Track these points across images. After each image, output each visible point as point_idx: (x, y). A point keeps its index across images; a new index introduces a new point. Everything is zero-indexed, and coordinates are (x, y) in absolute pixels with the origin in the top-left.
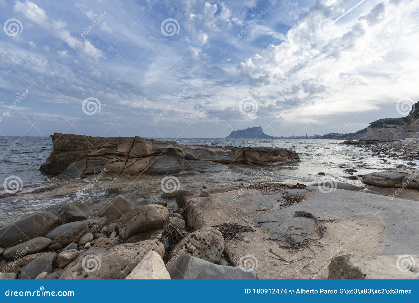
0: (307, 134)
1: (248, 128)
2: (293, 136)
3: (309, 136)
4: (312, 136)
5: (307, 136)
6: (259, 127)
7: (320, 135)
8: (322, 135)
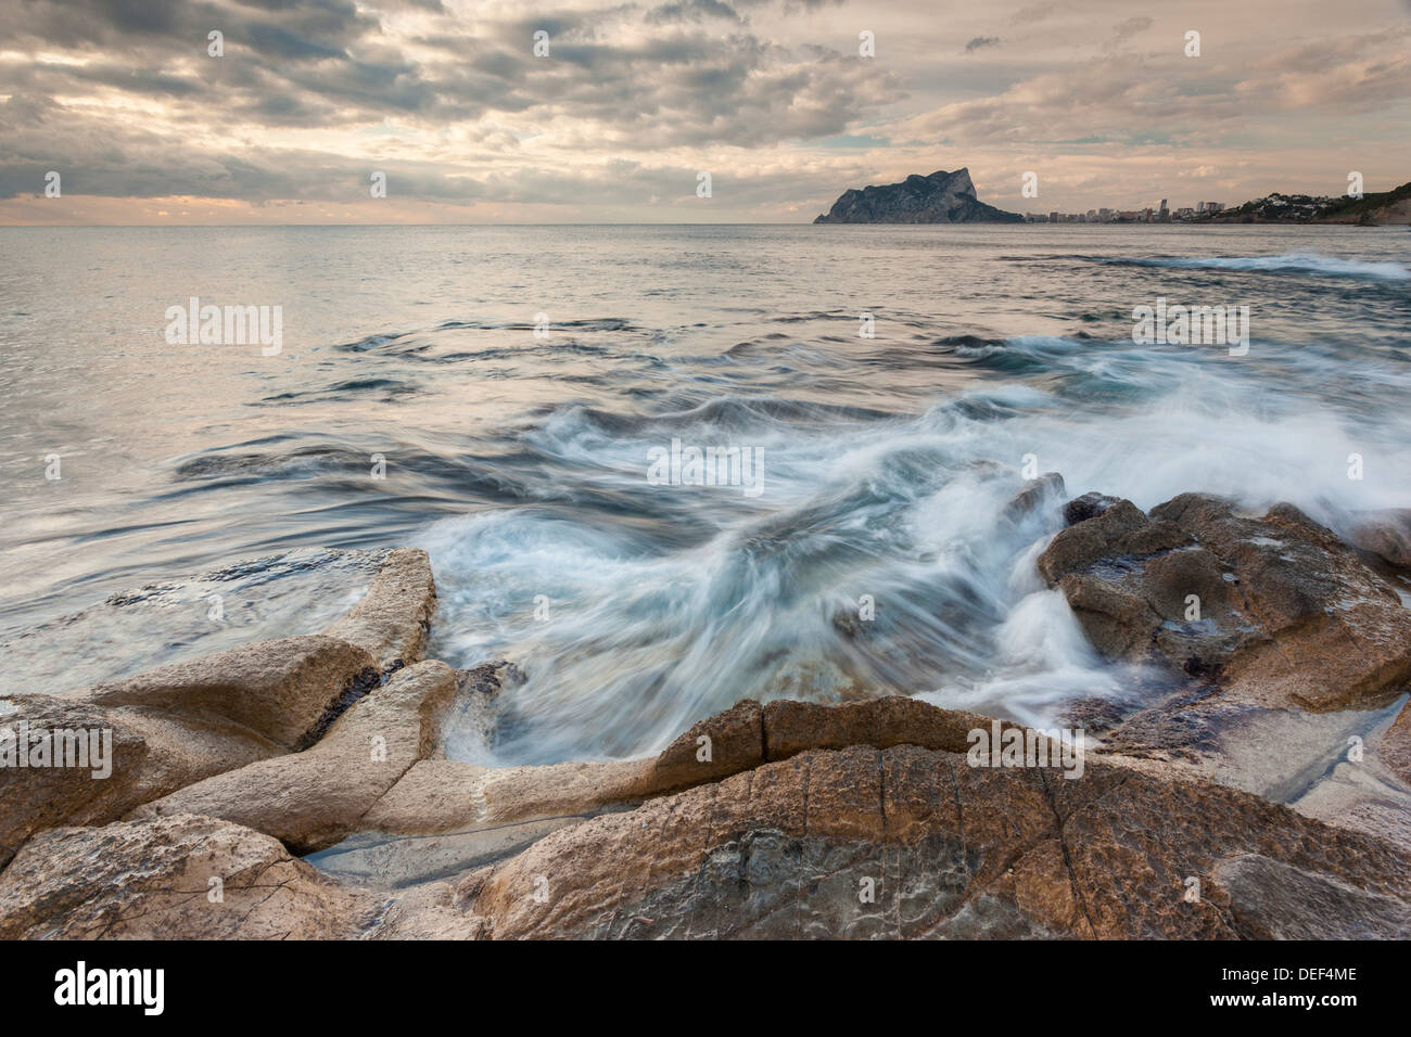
0: (1164, 202)
1: (911, 178)
2: (1101, 210)
3: (1173, 209)
4: (1189, 210)
5: (1165, 212)
6: (958, 172)
7: (1223, 205)
8: (1231, 203)
